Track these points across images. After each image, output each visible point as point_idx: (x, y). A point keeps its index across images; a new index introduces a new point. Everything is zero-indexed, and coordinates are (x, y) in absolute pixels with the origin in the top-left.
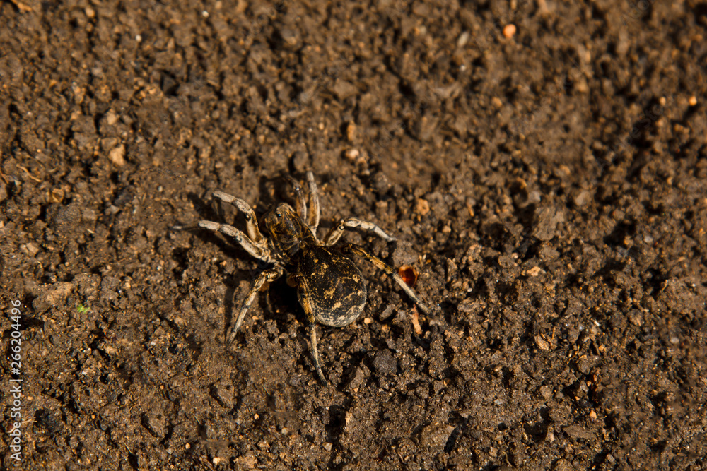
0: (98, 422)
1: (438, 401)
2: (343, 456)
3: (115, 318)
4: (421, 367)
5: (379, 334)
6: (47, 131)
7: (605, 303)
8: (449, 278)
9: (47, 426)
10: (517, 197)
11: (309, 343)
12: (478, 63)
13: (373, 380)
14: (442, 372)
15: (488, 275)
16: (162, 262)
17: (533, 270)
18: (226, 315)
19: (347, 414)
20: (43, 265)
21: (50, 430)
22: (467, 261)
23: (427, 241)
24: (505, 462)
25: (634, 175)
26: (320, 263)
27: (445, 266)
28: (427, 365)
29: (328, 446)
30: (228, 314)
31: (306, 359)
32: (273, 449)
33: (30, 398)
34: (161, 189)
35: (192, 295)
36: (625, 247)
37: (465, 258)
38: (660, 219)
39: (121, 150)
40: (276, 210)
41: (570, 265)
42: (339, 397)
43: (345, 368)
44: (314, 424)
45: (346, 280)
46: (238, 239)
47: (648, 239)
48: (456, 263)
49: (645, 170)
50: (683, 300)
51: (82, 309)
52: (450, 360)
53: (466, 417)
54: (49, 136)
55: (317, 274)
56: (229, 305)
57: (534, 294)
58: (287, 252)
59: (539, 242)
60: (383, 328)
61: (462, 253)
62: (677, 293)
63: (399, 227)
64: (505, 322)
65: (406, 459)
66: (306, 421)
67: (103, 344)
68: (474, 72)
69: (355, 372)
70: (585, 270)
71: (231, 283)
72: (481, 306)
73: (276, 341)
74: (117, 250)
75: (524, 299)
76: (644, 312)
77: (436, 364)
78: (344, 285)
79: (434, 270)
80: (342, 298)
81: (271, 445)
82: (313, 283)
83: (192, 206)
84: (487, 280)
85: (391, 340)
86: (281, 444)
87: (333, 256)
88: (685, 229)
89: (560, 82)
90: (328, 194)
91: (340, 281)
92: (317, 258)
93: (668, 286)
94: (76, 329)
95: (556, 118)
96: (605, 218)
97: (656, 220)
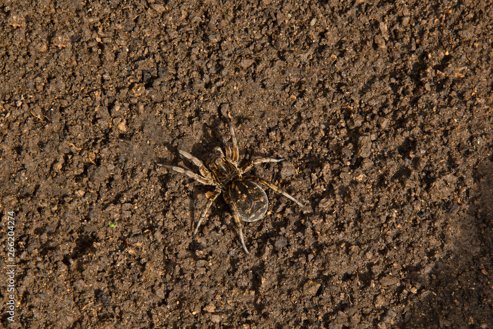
0: (129, 296)
1: (311, 265)
2: (262, 299)
3: (131, 231)
4: (300, 242)
5: (276, 220)
6: (82, 120)
7: (400, 196)
8: (313, 183)
9: (102, 302)
10: (348, 121)
11: (238, 232)
12: (322, 35)
13: (275, 252)
14: (312, 245)
15: (335, 182)
16: (153, 186)
17: (359, 177)
18: (191, 216)
19: (262, 278)
20: (89, 202)
21: (104, 303)
22: (323, 174)
23: (299, 154)
24: (349, 301)
25: (414, 102)
26: (242, 194)
27: (311, 177)
28: (304, 241)
29: (253, 293)
30: (192, 216)
31: (237, 241)
32: (224, 299)
33: (91, 285)
34: (148, 142)
35: (172, 208)
36: (410, 158)
37: (321, 173)
38: (429, 137)
39: (124, 123)
40: (215, 161)
41: (379, 171)
42: (257, 261)
43: (259, 244)
44: (244, 279)
45: (257, 203)
46: (195, 179)
47: (423, 152)
48: (317, 175)
49: (420, 101)
50: (443, 193)
51: (113, 226)
52: (316, 238)
53: (327, 275)
54: (84, 123)
55: (240, 201)
56: (192, 210)
57: (361, 194)
58: (223, 183)
59: (362, 159)
60: (278, 216)
61: (319, 170)
62: (440, 189)
63: (283, 147)
64: (345, 213)
65: (296, 303)
66: (239, 279)
67: (126, 249)
68: (320, 41)
69: (265, 249)
70: (388, 174)
71: (192, 196)
72: (332, 202)
73: (220, 231)
74: (127, 182)
75: (355, 198)
76: (422, 202)
77: (308, 241)
78: (256, 206)
79: (304, 179)
80: (256, 212)
81: (222, 296)
82: (239, 205)
83: (166, 149)
84: (334, 185)
85: (283, 228)
86: (227, 295)
87: (249, 188)
88: (443, 142)
89: (369, 44)
90: (242, 130)
91: (254, 203)
92: (240, 191)
93: (435, 186)
94: (111, 239)
95: (368, 64)
96: (398, 136)
97: (427, 137)
